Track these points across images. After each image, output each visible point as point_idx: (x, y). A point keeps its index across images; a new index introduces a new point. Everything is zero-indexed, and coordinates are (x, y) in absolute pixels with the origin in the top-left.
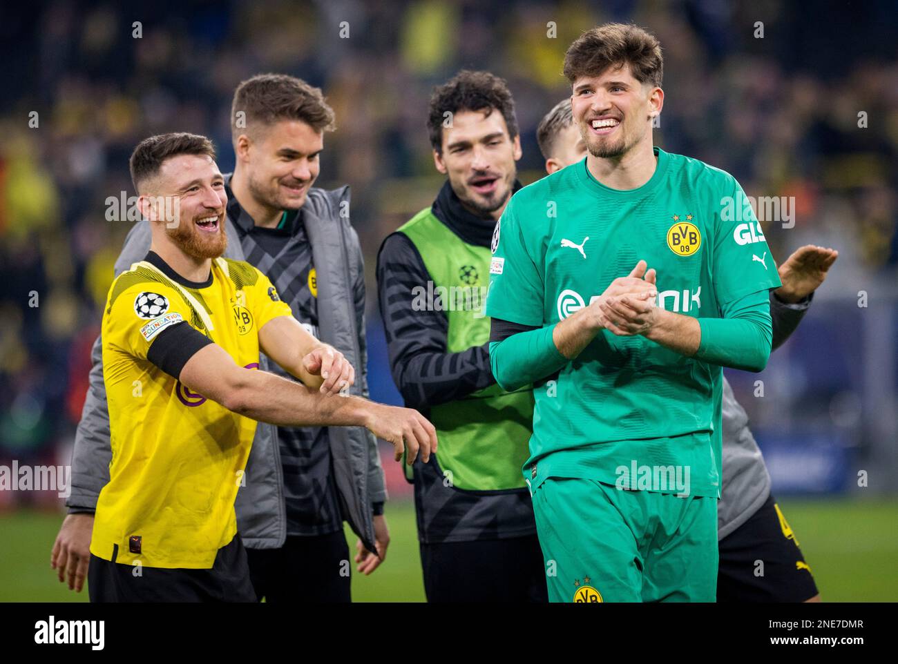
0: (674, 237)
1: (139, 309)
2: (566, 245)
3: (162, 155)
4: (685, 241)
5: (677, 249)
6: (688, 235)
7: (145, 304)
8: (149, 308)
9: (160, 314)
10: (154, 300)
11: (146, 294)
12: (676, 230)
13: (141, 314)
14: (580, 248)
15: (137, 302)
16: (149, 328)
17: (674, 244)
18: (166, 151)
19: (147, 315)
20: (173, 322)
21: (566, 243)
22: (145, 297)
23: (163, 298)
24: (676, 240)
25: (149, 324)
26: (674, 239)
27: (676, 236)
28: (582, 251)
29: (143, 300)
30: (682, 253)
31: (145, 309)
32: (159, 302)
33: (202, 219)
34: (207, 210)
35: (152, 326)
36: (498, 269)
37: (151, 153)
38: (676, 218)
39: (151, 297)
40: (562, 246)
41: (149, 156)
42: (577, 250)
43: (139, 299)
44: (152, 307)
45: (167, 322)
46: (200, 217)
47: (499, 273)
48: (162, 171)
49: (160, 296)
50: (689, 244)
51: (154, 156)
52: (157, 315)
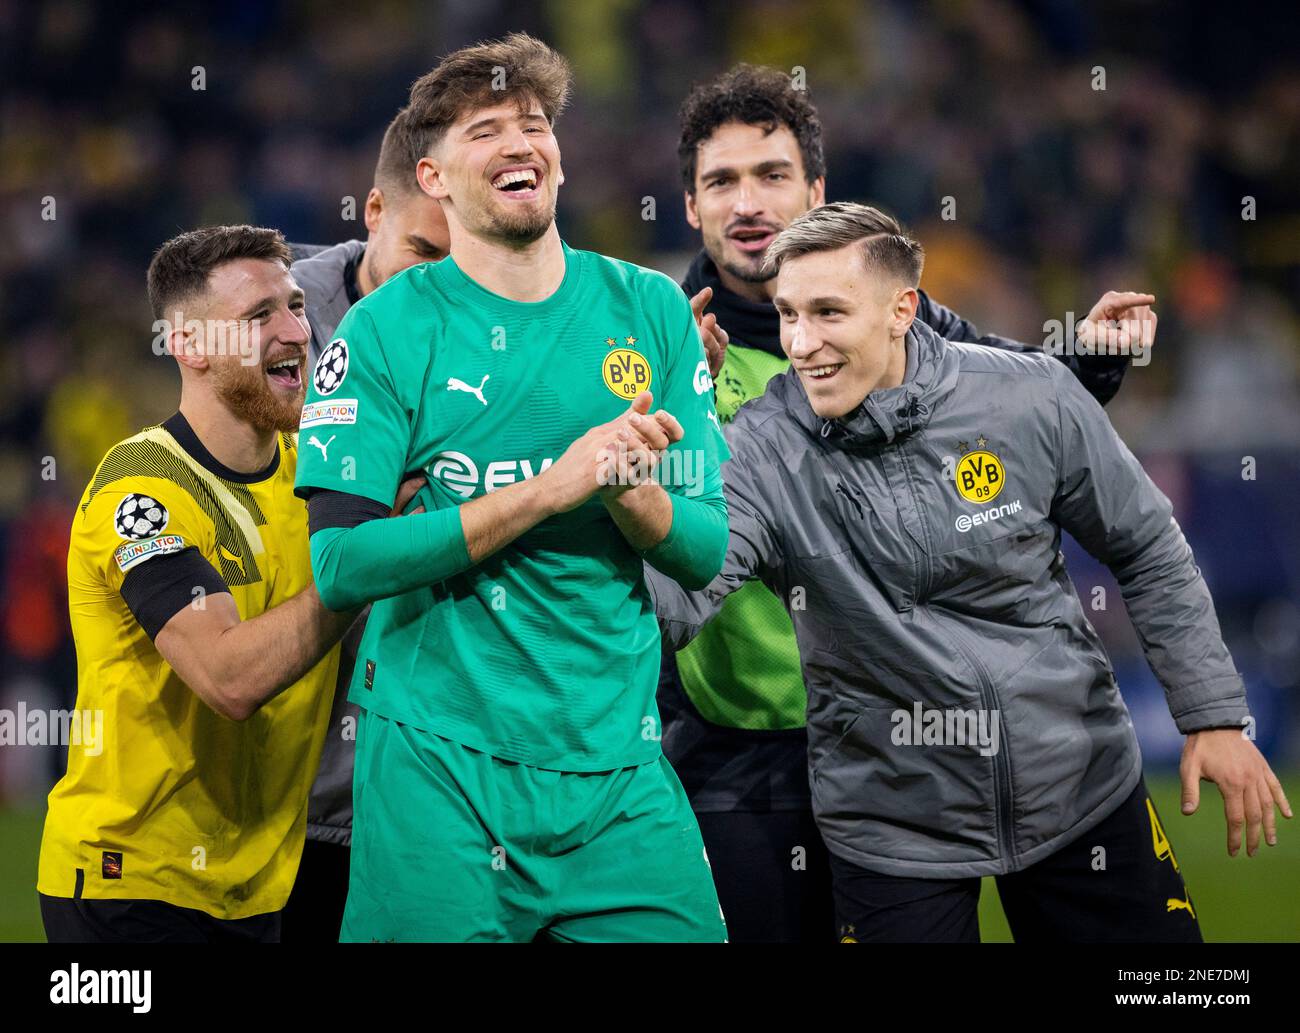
0: (612, 370)
1: (120, 520)
2: (455, 388)
3: (209, 260)
4: (629, 378)
5: (618, 389)
6: (632, 368)
7: (131, 514)
8: (135, 521)
9: (147, 536)
10: (147, 510)
11: (137, 497)
12: (613, 360)
13: (122, 529)
14: (478, 393)
15: (121, 508)
16: (126, 552)
17: (614, 381)
18: (216, 254)
19: (129, 532)
20: (165, 550)
21: (455, 384)
22: (134, 502)
23: (162, 509)
24: (617, 376)
25: (127, 546)
26: (613, 374)
27: (616, 370)
28: (480, 396)
29: (130, 507)
30: (626, 395)
31: (129, 522)
32: (154, 515)
33: (277, 363)
34: (285, 347)
35: (130, 550)
36: (347, 416)
37: (188, 258)
38: (610, 342)
39: (144, 503)
40: (449, 389)
41: (185, 263)
42: (472, 395)
43: (125, 503)
44: (140, 520)
45: (155, 548)
46: (275, 360)
47: (349, 422)
48: (210, 287)
49: (159, 506)
50: (634, 382)
51: (195, 261)
52: (141, 537)
